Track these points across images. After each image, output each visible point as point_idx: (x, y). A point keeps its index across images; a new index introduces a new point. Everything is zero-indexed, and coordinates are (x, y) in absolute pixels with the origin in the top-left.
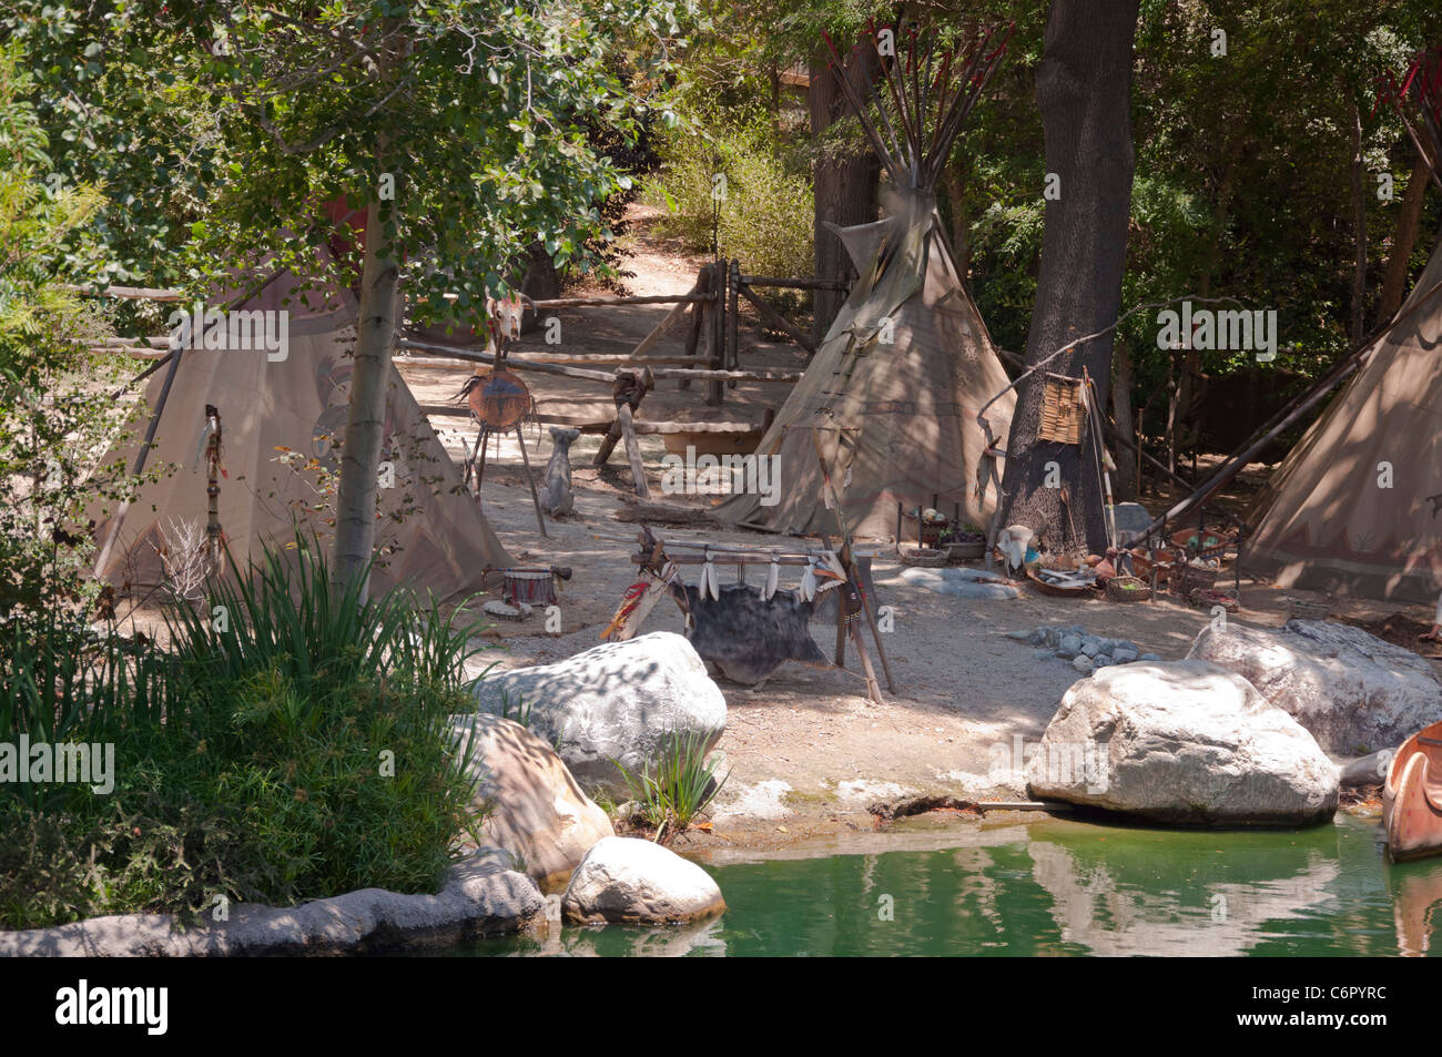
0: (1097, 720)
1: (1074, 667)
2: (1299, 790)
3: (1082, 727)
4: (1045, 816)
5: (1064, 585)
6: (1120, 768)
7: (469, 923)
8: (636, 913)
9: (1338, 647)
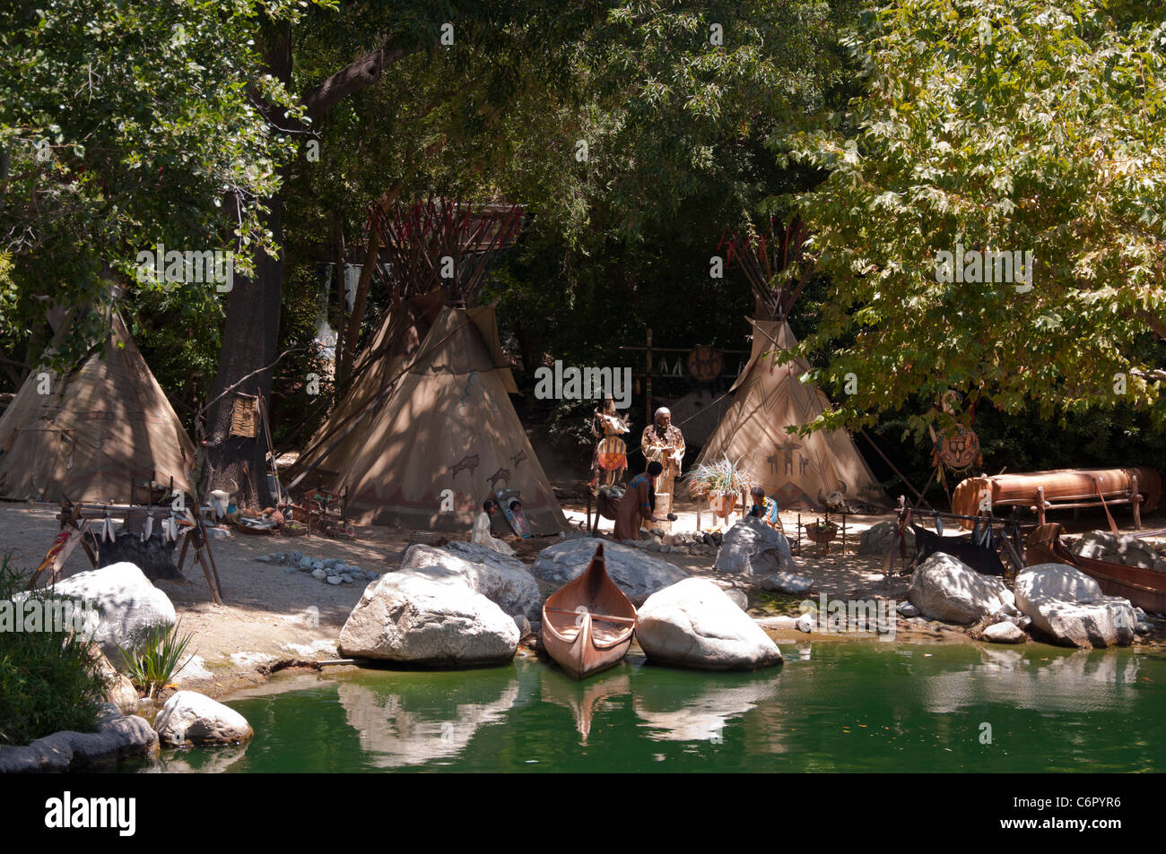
0: (392, 606)
1: (314, 577)
2: (507, 641)
3: (381, 610)
4: (356, 668)
5: (256, 527)
6: (408, 635)
7: (121, 750)
8: (213, 738)
9: (481, 557)
